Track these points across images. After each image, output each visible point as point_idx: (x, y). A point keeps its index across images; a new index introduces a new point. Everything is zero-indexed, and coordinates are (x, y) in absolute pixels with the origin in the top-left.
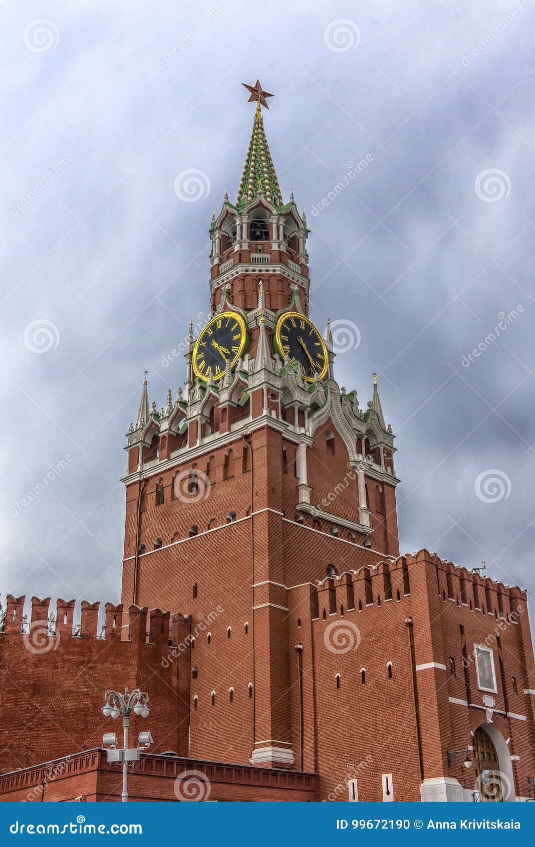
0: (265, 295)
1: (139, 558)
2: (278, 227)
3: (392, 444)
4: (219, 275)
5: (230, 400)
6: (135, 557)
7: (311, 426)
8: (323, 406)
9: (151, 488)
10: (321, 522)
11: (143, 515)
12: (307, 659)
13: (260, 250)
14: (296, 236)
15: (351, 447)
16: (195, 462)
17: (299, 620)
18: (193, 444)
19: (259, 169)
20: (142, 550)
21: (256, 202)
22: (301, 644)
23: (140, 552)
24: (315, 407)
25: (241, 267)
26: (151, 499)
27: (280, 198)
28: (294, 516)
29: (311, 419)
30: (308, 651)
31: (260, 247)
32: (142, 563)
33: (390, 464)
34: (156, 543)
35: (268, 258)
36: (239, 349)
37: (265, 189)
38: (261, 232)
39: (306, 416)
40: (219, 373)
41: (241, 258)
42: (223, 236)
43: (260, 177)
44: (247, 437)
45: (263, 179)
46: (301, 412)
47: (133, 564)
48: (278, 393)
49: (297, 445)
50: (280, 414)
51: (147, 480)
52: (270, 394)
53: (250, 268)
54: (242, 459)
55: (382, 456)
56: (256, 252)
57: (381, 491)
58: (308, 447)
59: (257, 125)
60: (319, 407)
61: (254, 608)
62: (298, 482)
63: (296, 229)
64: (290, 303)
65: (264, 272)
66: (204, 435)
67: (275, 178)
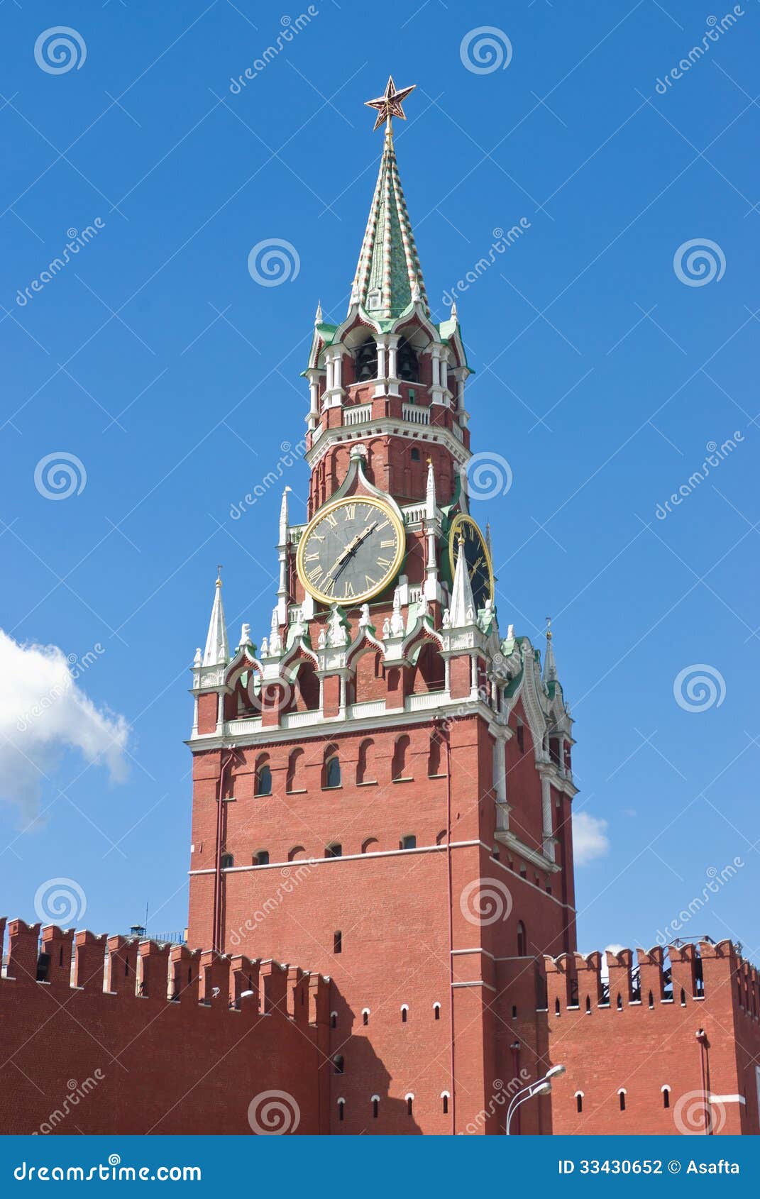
6: (214, 870)
20: (227, 860)
23: (224, 865)
25: (388, 424)
35: (427, 415)
36: (391, 564)
40: (350, 594)
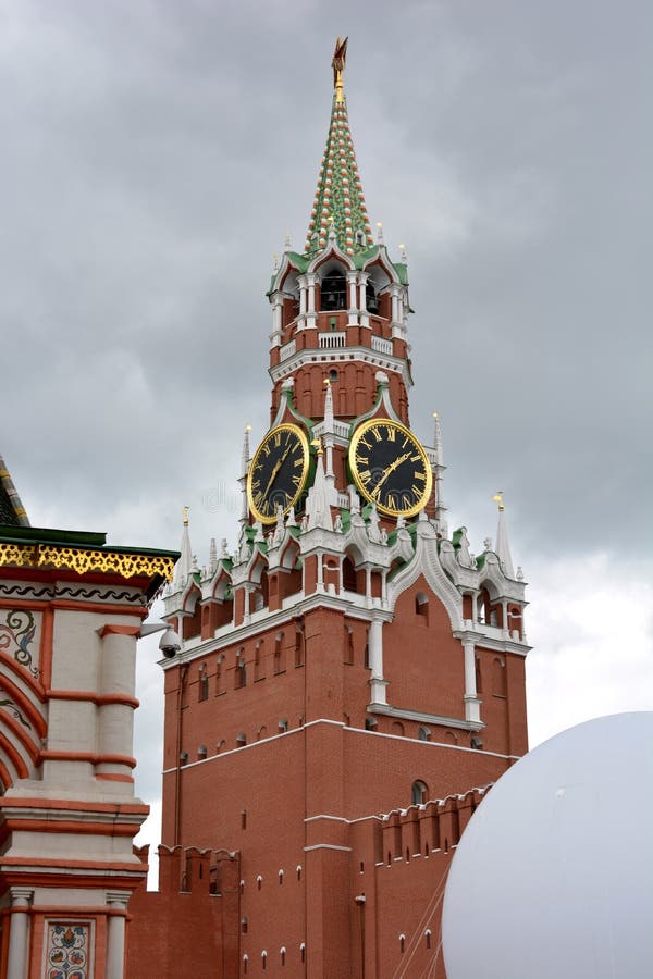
0: (339, 395)
1: (180, 772)
2: (358, 288)
3: (523, 595)
4: (279, 364)
5: (281, 566)
7: (391, 592)
8: (410, 560)
9: (193, 677)
10: (403, 722)
11: (185, 712)
12: (369, 914)
13: (333, 325)
14: (387, 294)
15: (455, 609)
16: (243, 645)
17: (362, 864)
18: (240, 621)
19: (337, 188)
21: (327, 252)
22: (363, 895)
24: (399, 564)
26: (194, 691)
27: (368, 231)
28: (363, 721)
29: (389, 584)
30: (370, 905)
31: (333, 320)
32: (185, 776)
33: (517, 625)
34: (200, 752)
37: (344, 223)
38: (336, 295)
39: (384, 580)
41: (306, 341)
42: (285, 300)
43: (338, 203)
44: (299, 620)
45: (341, 205)
46: (376, 575)
47: (174, 778)
48: (338, 558)
49: (369, 623)
50: (341, 587)
51: (187, 665)
52: (326, 561)
53: (319, 356)
54: (295, 648)
55: (505, 614)
56: (328, 331)
57: (503, 665)
58: (385, 623)
59: (336, 114)
60: (405, 562)
61: (306, 849)
62: (370, 674)
63: (388, 282)
64: (374, 403)
65: (337, 360)
66: (253, 609)
67: (362, 199)
